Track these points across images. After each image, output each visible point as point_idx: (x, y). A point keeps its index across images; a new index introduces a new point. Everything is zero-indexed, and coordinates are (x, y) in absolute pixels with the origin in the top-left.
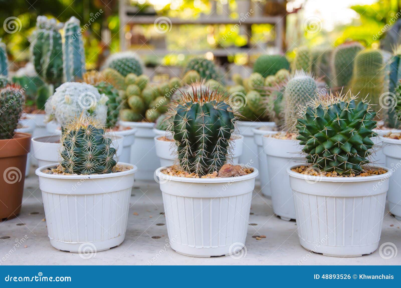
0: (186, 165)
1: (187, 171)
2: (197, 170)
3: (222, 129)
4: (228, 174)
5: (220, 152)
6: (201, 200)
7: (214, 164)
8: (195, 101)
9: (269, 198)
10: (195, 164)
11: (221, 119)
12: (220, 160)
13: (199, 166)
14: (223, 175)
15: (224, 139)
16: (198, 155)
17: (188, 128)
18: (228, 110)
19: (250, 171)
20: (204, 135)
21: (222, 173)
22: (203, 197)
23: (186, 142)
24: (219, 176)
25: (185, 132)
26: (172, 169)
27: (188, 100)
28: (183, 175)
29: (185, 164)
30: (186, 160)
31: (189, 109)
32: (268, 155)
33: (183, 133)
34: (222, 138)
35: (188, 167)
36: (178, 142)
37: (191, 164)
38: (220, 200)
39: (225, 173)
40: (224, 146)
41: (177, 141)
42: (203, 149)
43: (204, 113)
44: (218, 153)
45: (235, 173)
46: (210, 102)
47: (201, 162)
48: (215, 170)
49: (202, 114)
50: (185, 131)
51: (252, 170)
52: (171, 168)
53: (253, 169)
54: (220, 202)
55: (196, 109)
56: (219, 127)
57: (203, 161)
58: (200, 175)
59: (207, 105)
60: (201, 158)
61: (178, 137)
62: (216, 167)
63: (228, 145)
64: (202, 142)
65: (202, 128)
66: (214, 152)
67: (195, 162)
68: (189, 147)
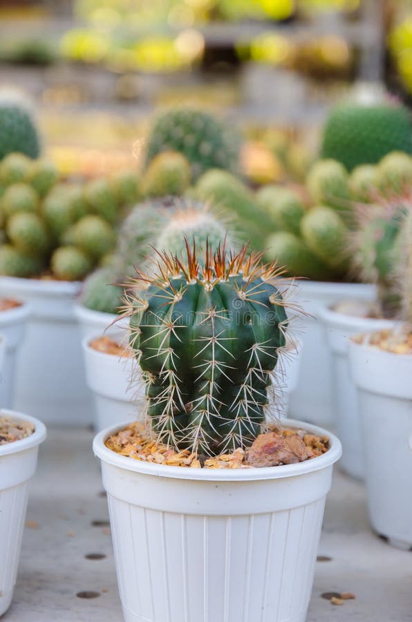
0: (167, 431)
1: (170, 444)
2: (194, 445)
3: (256, 347)
4: (270, 457)
5: (250, 402)
6: (205, 519)
7: (236, 431)
8: (191, 278)
9: (359, 481)
10: (190, 431)
11: (255, 322)
12: (250, 421)
13: (200, 435)
14: (259, 461)
15: (261, 370)
16: (198, 409)
17: (174, 345)
18: (272, 299)
19: (320, 444)
20: (213, 364)
21: (257, 456)
22: (210, 513)
23: (168, 377)
24: (249, 464)
25: (166, 354)
26: (132, 435)
27: (174, 271)
28: (161, 455)
29: (165, 429)
30: (166, 419)
31: (178, 297)
32: (361, 391)
33: (163, 357)
34: (256, 369)
35: (174, 438)
36: (149, 375)
37: (181, 428)
38: (249, 520)
39: (264, 455)
40: (261, 386)
41: (147, 372)
42: (211, 395)
43: (216, 311)
44: (247, 405)
45: (286, 456)
46: (228, 280)
47: (205, 426)
48: (238, 446)
49: (210, 312)
50: (168, 352)
51: (325, 442)
52: (129, 433)
53: (328, 438)
54: (249, 524)
55: (194, 299)
56: (250, 343)
57: (210, 424)
58: (203, 457)
59: (221, 288)
60: (205, 416)
61: (150, 364)
62: (241, 438)
63: (269, 382)
64: (209, 378)
65: (210, 347)
66: (237, 402)
67: (191, 426)
68: (175, 389)
